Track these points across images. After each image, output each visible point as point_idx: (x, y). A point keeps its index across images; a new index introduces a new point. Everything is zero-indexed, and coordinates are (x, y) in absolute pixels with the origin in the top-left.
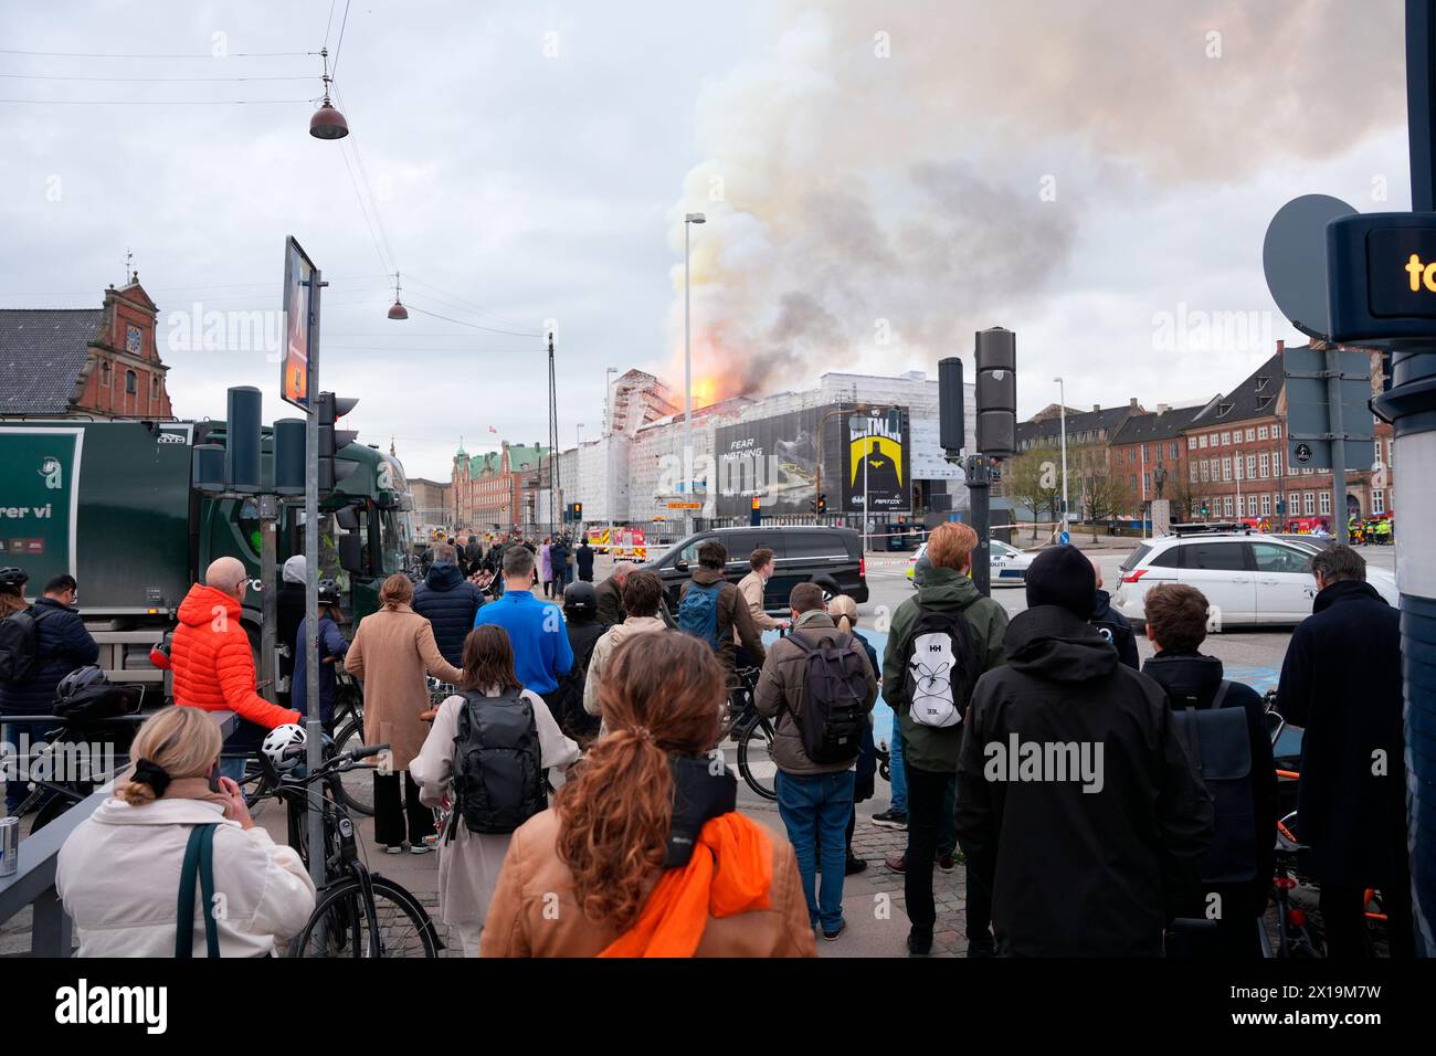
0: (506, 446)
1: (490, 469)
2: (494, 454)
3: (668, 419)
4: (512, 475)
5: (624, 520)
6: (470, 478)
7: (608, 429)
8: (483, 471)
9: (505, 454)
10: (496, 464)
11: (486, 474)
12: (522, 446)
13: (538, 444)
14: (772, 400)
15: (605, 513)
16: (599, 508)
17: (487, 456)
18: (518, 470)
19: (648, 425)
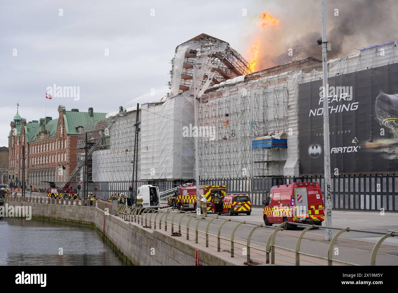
0: (62, 111)
1: (45, 132)
2: (49, 119)
3: (241, 78)
4: (68, 137)
5: (190, 178)
6: (27, 141)
7: (175, 90)
8: (40, 133)
9: (61, 119)
10: (52, 128)
11: (42, 136)
12: (77, 110)
13: (91, 109)
14: (368, 52)
15: (171, 171)
16: (164, 166)
17: (42, 121)
18: (74, 132)
19: (216, 86)
